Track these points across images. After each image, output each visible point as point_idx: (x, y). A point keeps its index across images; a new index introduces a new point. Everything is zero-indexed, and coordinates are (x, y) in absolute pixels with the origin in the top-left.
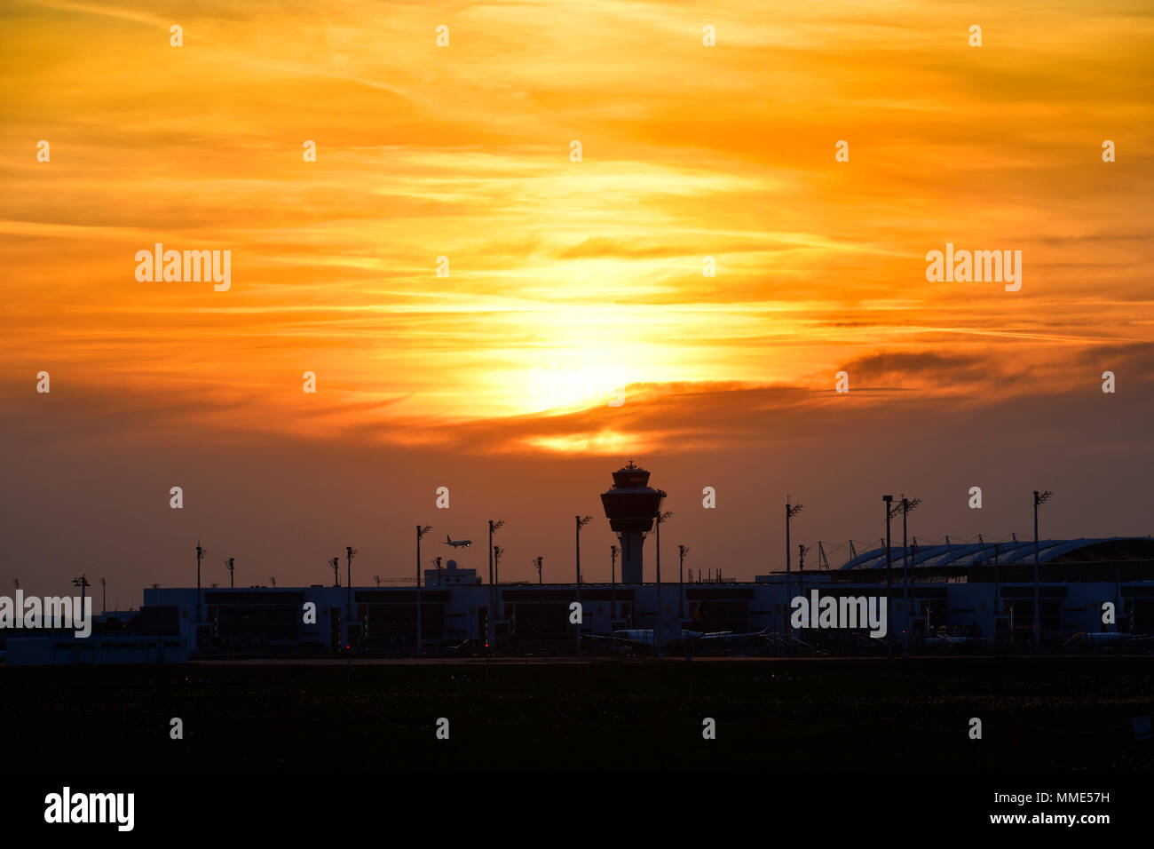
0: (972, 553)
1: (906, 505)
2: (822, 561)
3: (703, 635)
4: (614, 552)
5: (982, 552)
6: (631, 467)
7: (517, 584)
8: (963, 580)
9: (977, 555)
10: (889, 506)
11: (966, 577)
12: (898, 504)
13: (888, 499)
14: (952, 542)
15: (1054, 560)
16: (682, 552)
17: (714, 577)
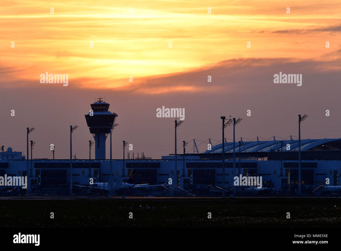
0: (270, 146)
1: (235, 122)
2: (195, 149)
3: (135, 186)
4: (90, 144)
5: (275, 145)
6: (100, 101)
7: (42, 159)
8: (266, 159)
9: (272, 146)
10: (223, 121)
11: (267, 158)
12: (228, 120)
13: (223, 118)
14: (260, 140)
15: (311, 149)
16: (124, 144)
17: (140, 157)
